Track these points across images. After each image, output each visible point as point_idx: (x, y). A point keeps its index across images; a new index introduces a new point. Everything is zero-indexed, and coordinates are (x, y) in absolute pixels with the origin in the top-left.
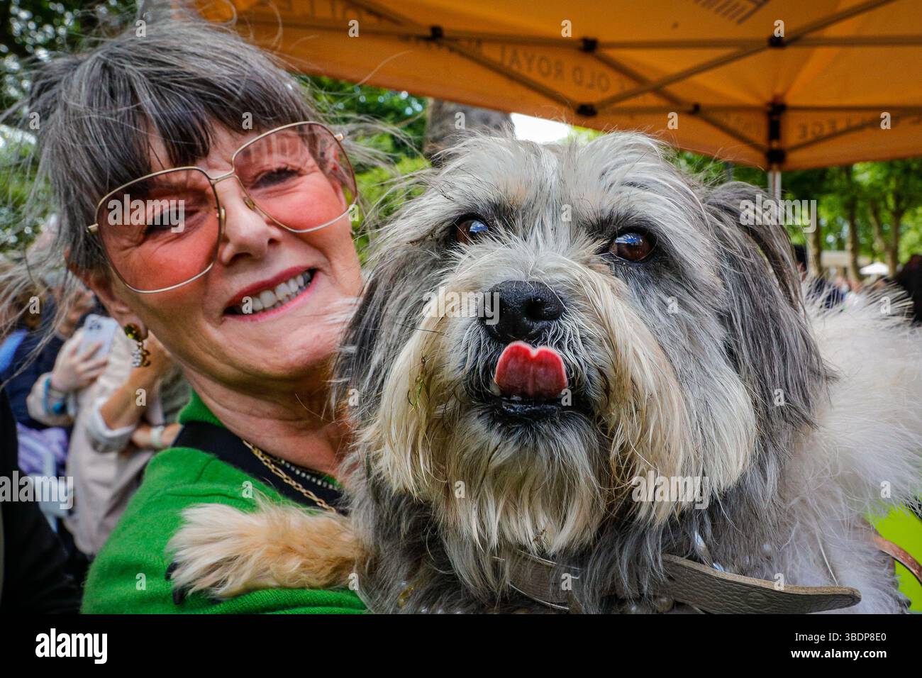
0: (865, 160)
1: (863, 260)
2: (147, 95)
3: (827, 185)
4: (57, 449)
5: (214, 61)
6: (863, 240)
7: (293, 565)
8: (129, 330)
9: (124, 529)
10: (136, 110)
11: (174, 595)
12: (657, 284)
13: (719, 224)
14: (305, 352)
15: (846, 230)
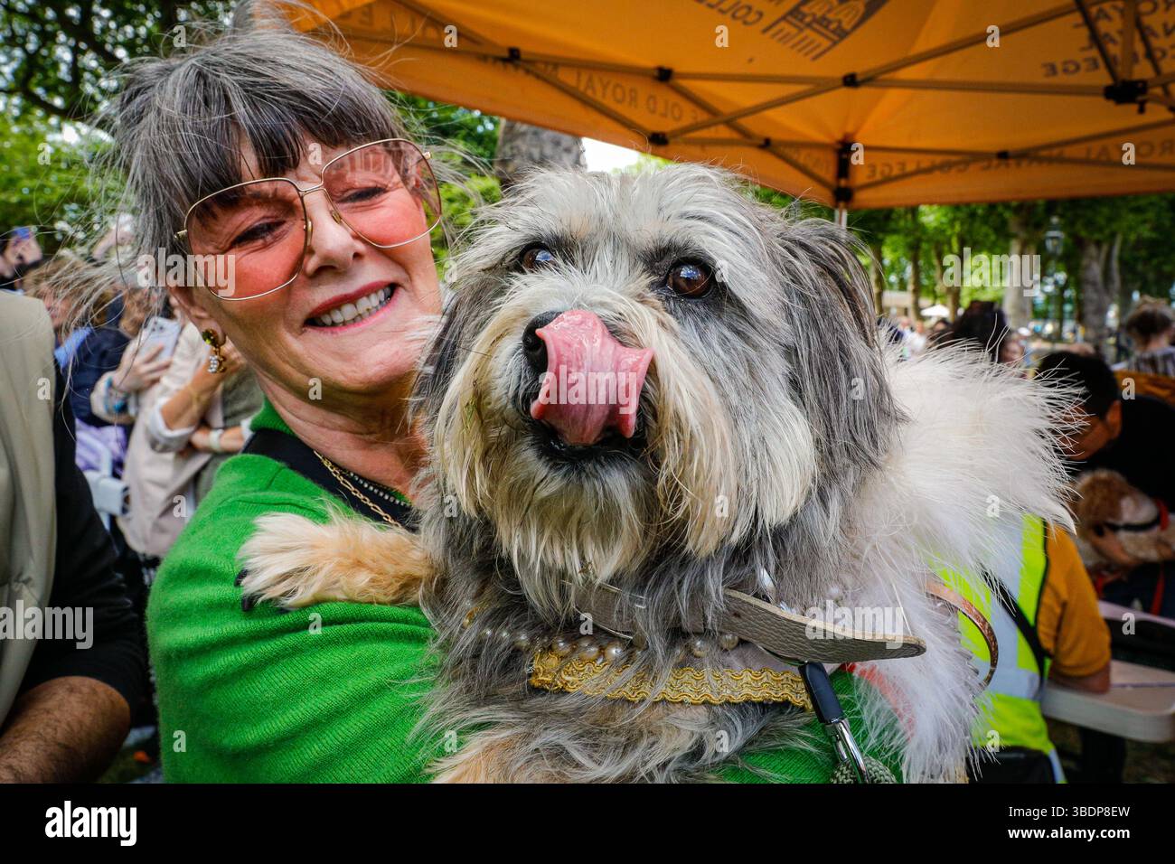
0: (931, 204)
1: (924, 301)
2: (241, 105)
3: (892, 225)
4: (116, 448)
5: (308, 75)
6: (925, 282)
7: (362, 579)
8: (207, 335)
9: (194, 533)
10: (229, 119)
11: (243, 601)
12: (719, 318)
13: (792, 259)
14: (383, 367)
15: (909, 270)
